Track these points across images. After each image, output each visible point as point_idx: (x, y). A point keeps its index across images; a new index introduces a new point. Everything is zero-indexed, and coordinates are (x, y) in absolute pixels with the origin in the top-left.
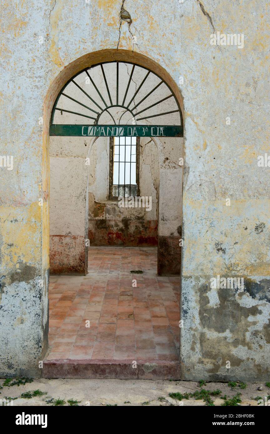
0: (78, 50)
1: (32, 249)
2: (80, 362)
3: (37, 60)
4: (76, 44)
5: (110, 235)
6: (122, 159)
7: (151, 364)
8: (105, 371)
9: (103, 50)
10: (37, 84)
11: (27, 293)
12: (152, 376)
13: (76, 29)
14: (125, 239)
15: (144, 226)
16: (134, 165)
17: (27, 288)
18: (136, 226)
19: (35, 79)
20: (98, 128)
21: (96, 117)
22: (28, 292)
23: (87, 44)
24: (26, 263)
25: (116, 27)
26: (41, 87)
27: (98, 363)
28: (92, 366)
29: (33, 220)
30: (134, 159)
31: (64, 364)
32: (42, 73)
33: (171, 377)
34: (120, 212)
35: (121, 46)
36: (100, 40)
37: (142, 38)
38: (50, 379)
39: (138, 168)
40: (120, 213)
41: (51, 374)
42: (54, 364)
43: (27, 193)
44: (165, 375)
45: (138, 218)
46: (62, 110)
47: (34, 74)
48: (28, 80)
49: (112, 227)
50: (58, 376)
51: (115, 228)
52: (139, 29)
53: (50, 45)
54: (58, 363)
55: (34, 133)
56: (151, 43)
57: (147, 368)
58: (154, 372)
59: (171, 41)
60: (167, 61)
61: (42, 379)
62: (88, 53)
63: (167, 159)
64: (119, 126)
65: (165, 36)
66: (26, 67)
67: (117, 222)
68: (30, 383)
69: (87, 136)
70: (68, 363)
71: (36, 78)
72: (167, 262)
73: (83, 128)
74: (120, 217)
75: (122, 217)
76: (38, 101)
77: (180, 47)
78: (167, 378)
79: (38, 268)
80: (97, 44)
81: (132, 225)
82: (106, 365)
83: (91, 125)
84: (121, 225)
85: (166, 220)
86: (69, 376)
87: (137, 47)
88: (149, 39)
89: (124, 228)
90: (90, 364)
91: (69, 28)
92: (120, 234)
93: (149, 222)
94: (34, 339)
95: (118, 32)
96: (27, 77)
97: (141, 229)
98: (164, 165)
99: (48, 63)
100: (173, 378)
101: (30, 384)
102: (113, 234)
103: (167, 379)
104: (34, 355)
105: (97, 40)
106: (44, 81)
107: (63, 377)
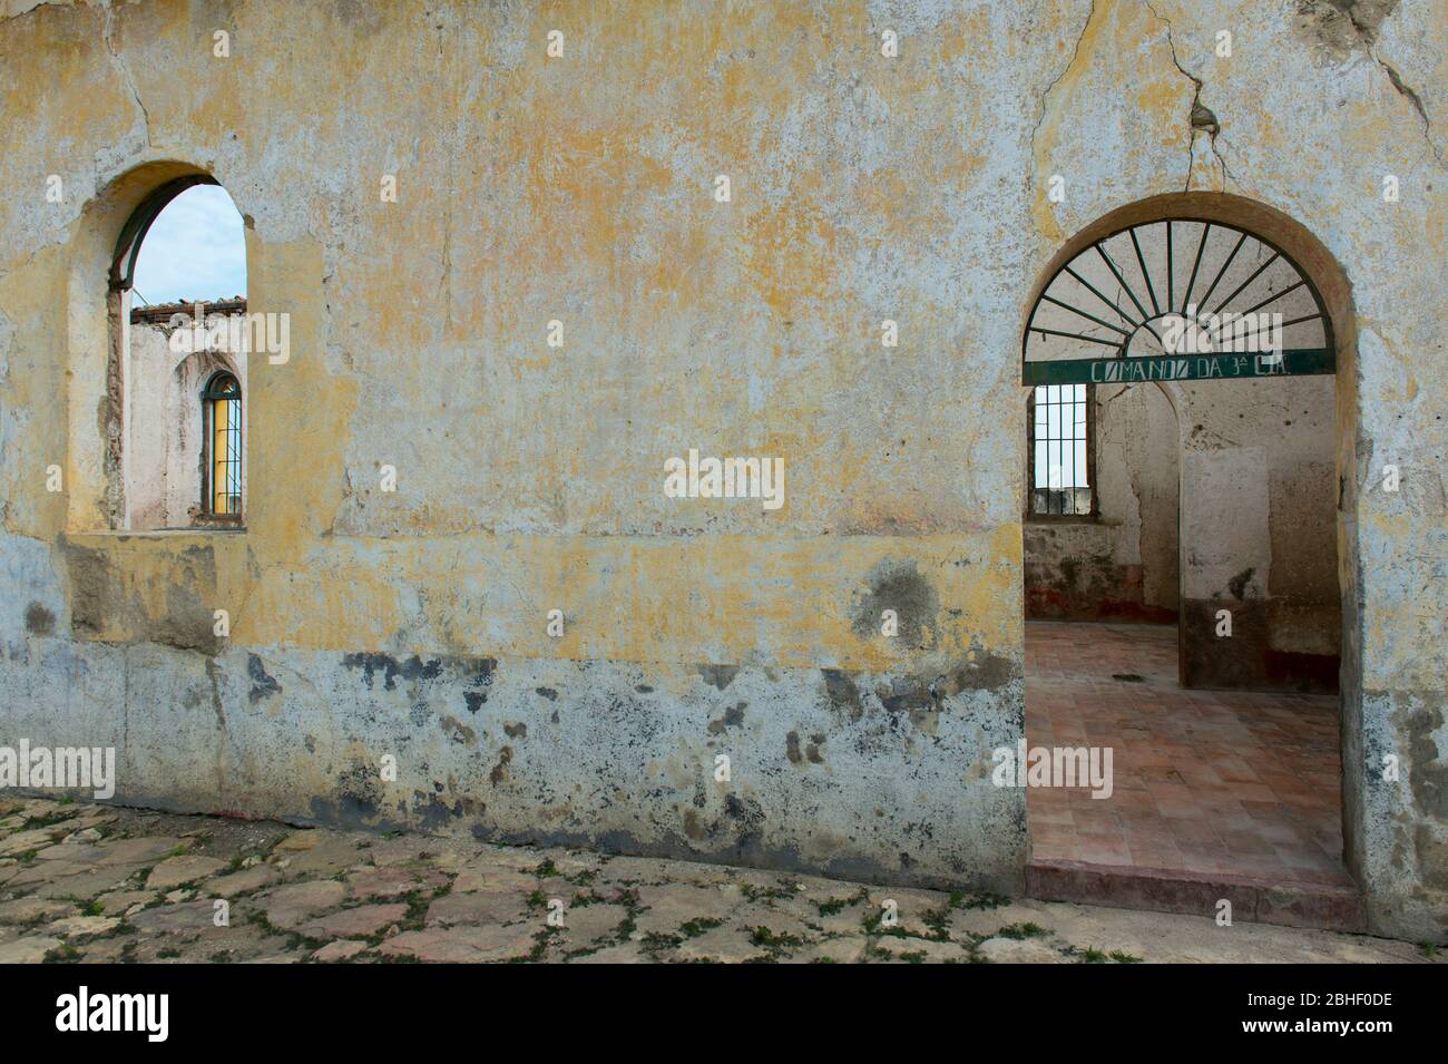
0: (1096, 203)
1: (1003, 622)
2: (1113, 871)
3: (1006, 232)
4: (1090, 191)
5: (1033, 597)
6: (1054, 434)
7: (1289, 890)
8: (1174, 896)
9: (1152, 197)
10: (1008, 281)
11: (992, 714)
12: (1290, 917)
13: (1092, 160)
14: (1067, 606)
15: (1112, 576)
16: (1082, 447)
17: (992, 703)
18: (1094, 577)
19: (1003, 270)
20: (1128, 365)
21: (1121, 342)
22: (995, 711)
23: (1116, 188)
24: (989, 651)
25: (1183, 145)
26: (1016, 285)
27: (1158, 876)
28: (1143, 880)
29: (1004, 561)
30: (1081, 431)
31: (1077, 872)
32: (1017, 257)
33: (1342, 924)
34: (1055, 546)
35: (1196, 185)
36: (1145, 176)
37: (1244, 163)
38: (1046, 901)
39: (1091, 451)
40: (1055, 550)
41: (1048, 891)
42: (1055, 870)
43: (990, 504)
44: (1324, 918)
45: (1099, 560)
46: (1044, 332)
47: (1001, 260)
48: (988, 273)
49: (1039, 578)
50: (1064, 897)
51: (1046, 582)
52: (1235, 143)
53: (1034, 198)
54: (1063, 867)
55: (1002, 381)
56: (1267, 170)
57: (1278, 897)
58: (1297, 908)
59: (1316, 161)
60: (1307, 208)
61: (1028, 901)
62: (1118, 206)
63: (1200, 428)
64: (1177, 357)
65: (1300, 153)
66: (983, 249)
67: (1051, 567)
68: (1006, 905)
69: (1103, 382)
70: (1086, 869)
71: (1006, 268)
72: (1205, 658)
73: (1094, 364)
74: (1055, 557)
75: (1061, 557)
76: (1011, 316)
77: (1341, 172)
78: (1332, 925)
79: (1015, 661)
80: (1138, 186)
81: (1083, 574)
82: (1175, 881)
83: (1113, 359)
84: (1059, 575)
85: (1202, 564)
86: (1090, 900)
87: (1232, 183)
88: (1261, 163)
89: (1065, 581)
90: (1138, 878)
91: (1075, 159)
92: (1057, 593)
93: (1124, 568)
94: (1009, 812)
95: (1186, 156)
96: (986, 269)
97: (1106, 584)
98: (1193, 442)
99: (1030, 235)
100: (1345, 926)
101: (1005, 908)
102: (1041, 594)
103: (1331, 929)
104: (1009, 846)
105: (1138, 177)
106: (1022, 273)
107: (1077, 901)
